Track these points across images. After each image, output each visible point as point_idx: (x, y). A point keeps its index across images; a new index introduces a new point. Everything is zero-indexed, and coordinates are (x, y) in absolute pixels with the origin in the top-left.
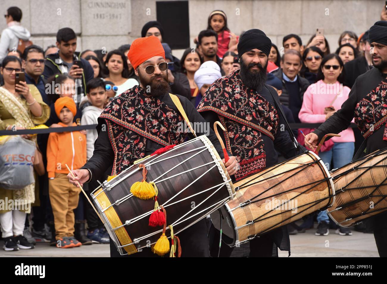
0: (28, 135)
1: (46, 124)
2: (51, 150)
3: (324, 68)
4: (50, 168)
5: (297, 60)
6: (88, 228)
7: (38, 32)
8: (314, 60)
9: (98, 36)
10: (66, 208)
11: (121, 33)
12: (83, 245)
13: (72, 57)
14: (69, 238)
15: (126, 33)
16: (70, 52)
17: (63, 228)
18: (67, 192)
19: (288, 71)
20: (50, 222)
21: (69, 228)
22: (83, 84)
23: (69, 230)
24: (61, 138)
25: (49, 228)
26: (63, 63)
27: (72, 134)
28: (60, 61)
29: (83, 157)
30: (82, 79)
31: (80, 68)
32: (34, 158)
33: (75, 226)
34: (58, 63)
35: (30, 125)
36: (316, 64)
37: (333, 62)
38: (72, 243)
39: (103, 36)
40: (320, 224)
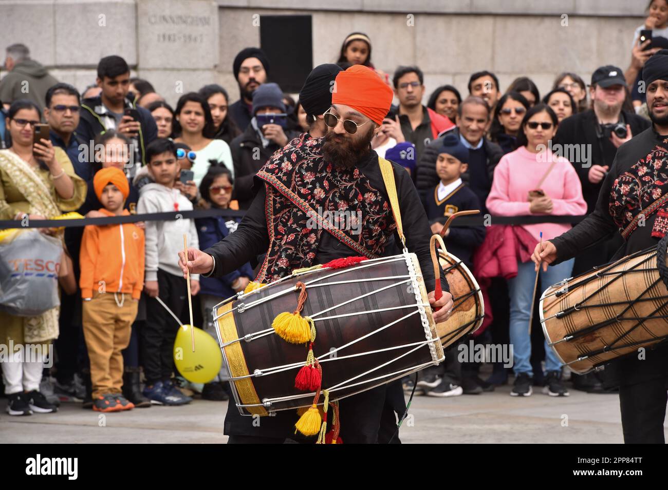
0: (51, 229)
1: (79, 211)
2: (87, 254)
3: (528, 127)
4: (86, 283)
5: (482, 114)
6: (145, 380)
7: (68, 62)
8: (513, 114)
9: (165, 69)
10: (111, 348)
11: (202, 65)
12: (136, 407)
13: (122, 104)
14: (114, 396)
15: (211, 65)
16: (119, 94)
17: (104, 379)
18: (112, 321)
19: (468, 131)
20: (84, 370)
21: (115, 380)
22: (139, 147)
23: (115, 383)
24: (104, 234)
25: (81, 380)
26: (108, 113)
27: (121, 227)
28: (103, 110)
29: (139, 265)
30: (138, 139)
31: (135, 120)
32: (59, 266)
33: (124, 377)
34: (99, 112)
35: (54, 212)
36: (516, 120)
37: (542, 117)
38: (118, 403)
39: (173, 69)
40: (518, 378)
